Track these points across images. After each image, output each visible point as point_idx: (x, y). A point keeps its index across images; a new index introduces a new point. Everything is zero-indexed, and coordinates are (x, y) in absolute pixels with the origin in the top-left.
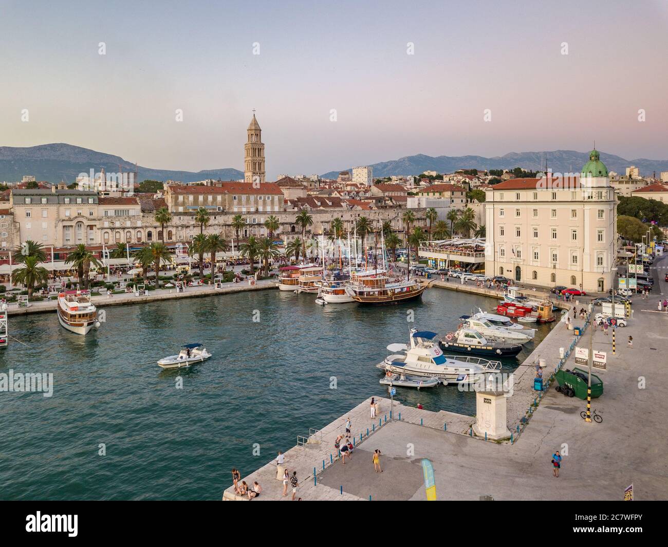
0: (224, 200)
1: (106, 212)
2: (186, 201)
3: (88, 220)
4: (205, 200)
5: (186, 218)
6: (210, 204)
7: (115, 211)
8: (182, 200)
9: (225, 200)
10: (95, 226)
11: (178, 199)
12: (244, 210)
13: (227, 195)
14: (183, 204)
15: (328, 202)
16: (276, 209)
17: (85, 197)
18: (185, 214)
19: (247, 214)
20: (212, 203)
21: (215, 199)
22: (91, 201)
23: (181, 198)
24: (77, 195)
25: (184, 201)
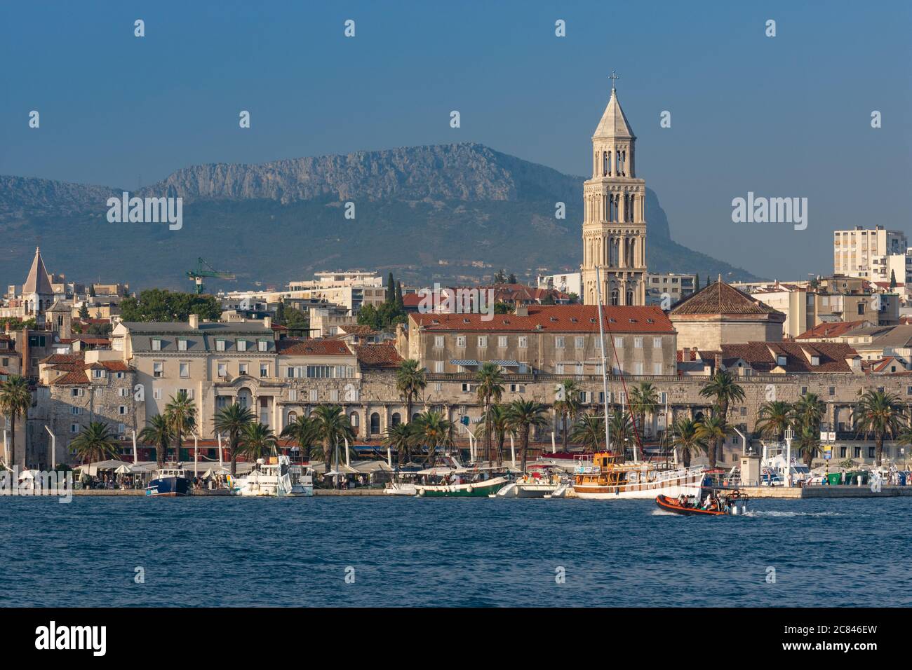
0: (532, 348)
1: (291, 371)
2: (450, 347)
3: (261, 386)
4: (492, 346)
5: (449, 386)
6: (503, 355)
7: (308, 368)
8: (442, 344)
9: (536, 347)
10: (272, 398)
11: (433, 343)
12: (579, 370)
13: (540, 335)
14: (445, 355)
15: (808, 356)
16: (658, 369)
17: (252, 339)
18: (449, 377)
19: (587, 381)
20: (508, 353)
21: (512, 345)
22: (262, 346)
23: (439, 340)
24: (236, 334)
25: (445, 349)
